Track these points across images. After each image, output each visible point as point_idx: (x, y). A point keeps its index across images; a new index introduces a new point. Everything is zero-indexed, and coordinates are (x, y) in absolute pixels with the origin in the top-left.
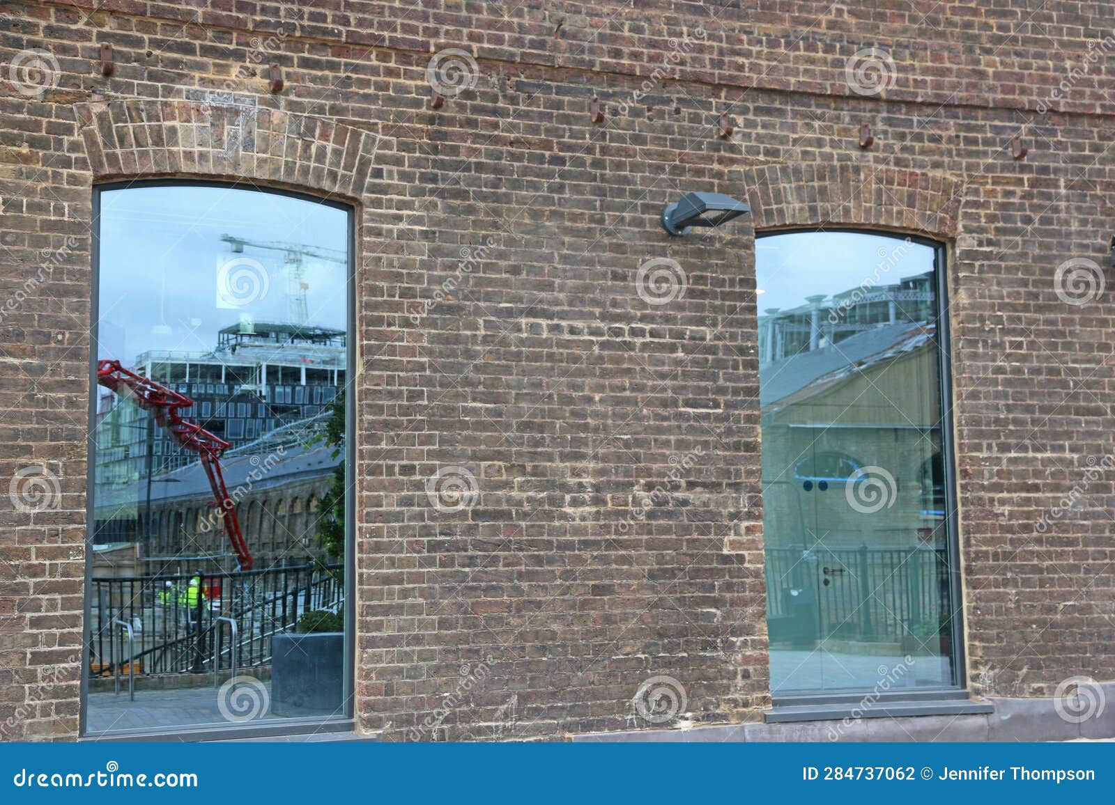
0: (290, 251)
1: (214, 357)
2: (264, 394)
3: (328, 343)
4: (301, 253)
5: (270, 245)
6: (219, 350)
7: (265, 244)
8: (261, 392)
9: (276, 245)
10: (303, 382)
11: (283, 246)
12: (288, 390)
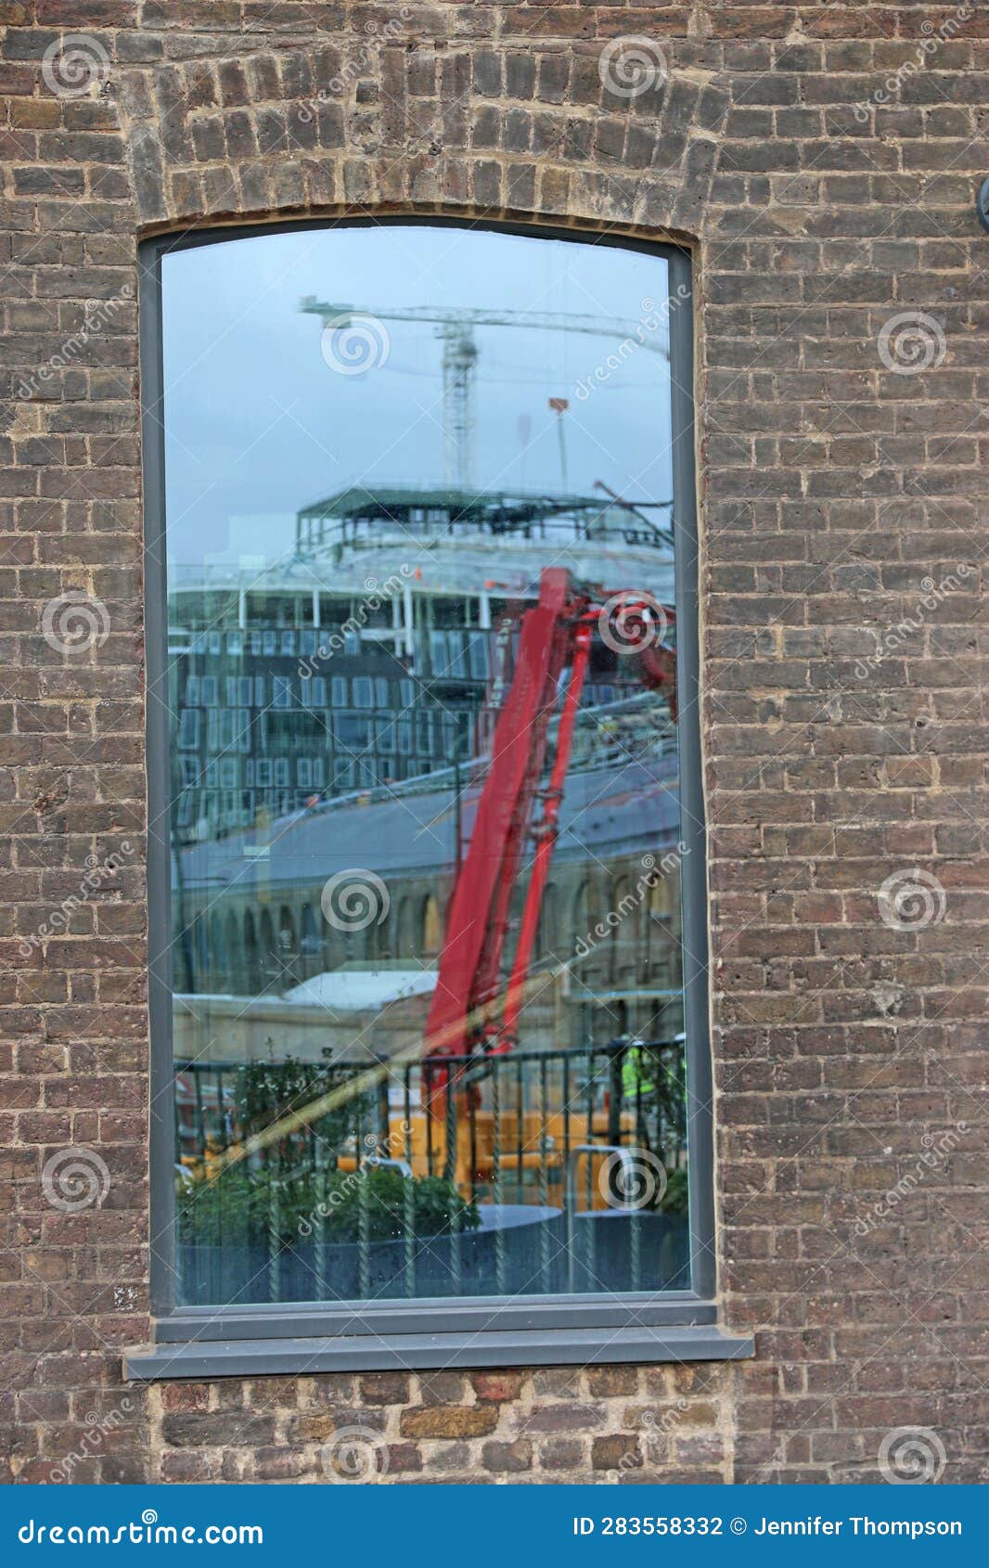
0: (448, 322)
1: (289, 574)
2: (410, 649)
3: (536, 531)
4: (472, 323)
5: (406, 314)
6: (300, 558)
7: (397, 313)
8: (403, 645)
9: (417, 314)
10: (485, 621)
11: (432, 314)
12: (455, 638)
